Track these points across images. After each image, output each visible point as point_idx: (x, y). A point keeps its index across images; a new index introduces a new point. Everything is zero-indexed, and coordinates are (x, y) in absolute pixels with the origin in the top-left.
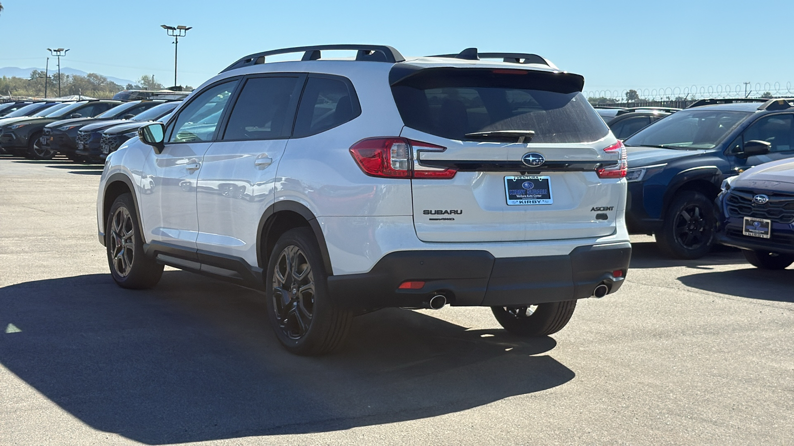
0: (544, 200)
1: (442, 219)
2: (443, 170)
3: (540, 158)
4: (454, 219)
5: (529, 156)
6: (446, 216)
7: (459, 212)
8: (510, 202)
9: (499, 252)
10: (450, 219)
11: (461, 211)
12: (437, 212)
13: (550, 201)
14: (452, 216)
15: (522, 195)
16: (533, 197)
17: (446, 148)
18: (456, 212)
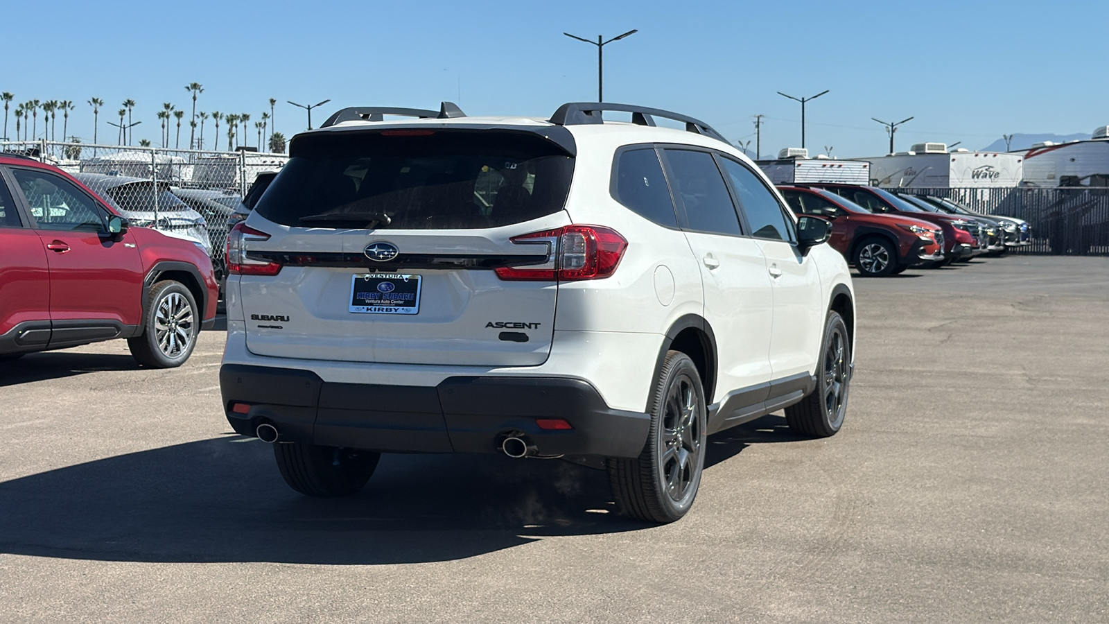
0: (405, 308)
1: (269, 327)
2: (266, 263)
3: (391, 250)
4: (282, 328)
5: (373, 247)
6: (272, 323)
7: (286, 319)
8: (354, 308)
9: (328, 374)
10: (277, 327)
11: (288, 317)
12: (264, 318)
13: (414, 310)
14: (279, 323)
15: (375, 300)
16: (390, 303)
17: (270, 236)
18: (282, 319)
